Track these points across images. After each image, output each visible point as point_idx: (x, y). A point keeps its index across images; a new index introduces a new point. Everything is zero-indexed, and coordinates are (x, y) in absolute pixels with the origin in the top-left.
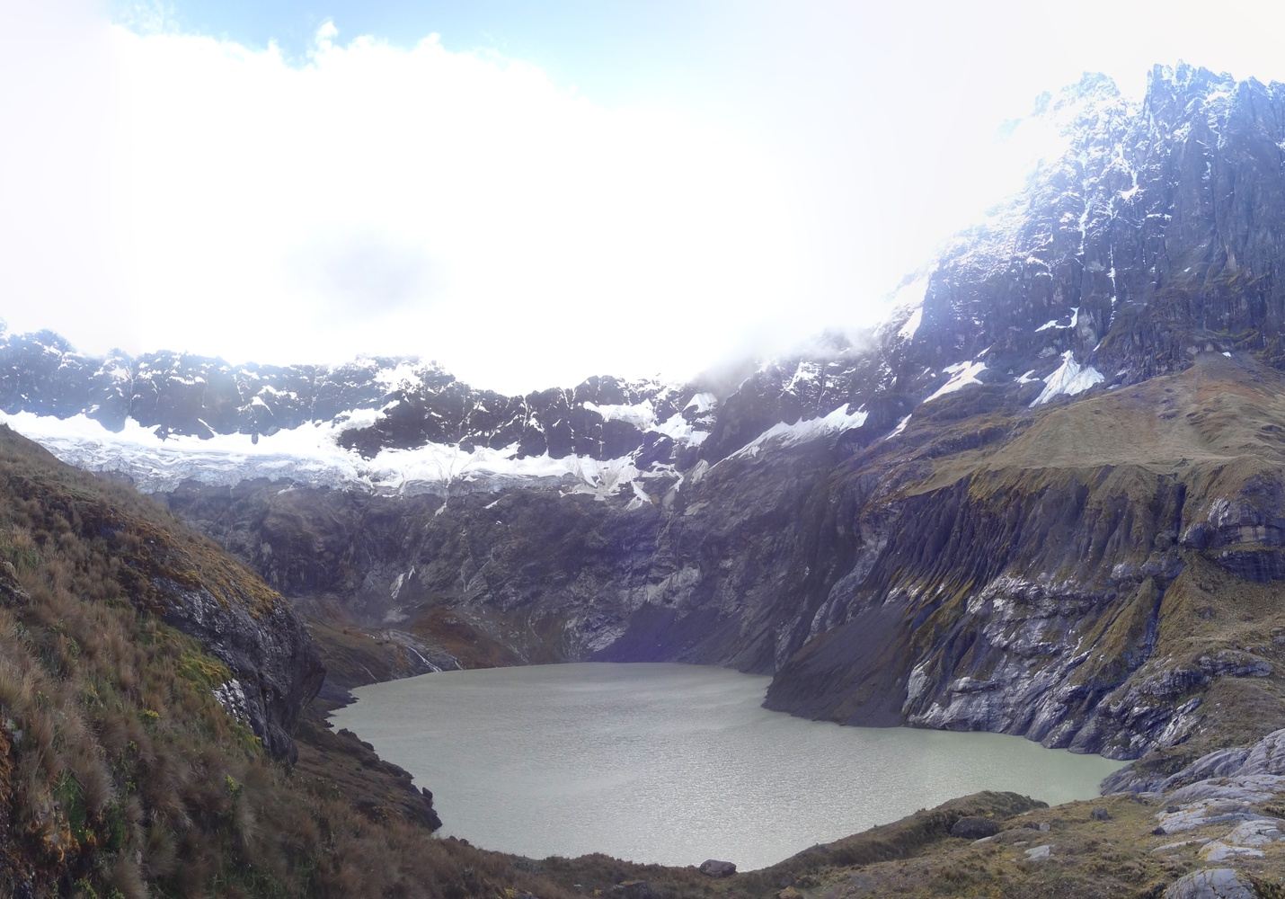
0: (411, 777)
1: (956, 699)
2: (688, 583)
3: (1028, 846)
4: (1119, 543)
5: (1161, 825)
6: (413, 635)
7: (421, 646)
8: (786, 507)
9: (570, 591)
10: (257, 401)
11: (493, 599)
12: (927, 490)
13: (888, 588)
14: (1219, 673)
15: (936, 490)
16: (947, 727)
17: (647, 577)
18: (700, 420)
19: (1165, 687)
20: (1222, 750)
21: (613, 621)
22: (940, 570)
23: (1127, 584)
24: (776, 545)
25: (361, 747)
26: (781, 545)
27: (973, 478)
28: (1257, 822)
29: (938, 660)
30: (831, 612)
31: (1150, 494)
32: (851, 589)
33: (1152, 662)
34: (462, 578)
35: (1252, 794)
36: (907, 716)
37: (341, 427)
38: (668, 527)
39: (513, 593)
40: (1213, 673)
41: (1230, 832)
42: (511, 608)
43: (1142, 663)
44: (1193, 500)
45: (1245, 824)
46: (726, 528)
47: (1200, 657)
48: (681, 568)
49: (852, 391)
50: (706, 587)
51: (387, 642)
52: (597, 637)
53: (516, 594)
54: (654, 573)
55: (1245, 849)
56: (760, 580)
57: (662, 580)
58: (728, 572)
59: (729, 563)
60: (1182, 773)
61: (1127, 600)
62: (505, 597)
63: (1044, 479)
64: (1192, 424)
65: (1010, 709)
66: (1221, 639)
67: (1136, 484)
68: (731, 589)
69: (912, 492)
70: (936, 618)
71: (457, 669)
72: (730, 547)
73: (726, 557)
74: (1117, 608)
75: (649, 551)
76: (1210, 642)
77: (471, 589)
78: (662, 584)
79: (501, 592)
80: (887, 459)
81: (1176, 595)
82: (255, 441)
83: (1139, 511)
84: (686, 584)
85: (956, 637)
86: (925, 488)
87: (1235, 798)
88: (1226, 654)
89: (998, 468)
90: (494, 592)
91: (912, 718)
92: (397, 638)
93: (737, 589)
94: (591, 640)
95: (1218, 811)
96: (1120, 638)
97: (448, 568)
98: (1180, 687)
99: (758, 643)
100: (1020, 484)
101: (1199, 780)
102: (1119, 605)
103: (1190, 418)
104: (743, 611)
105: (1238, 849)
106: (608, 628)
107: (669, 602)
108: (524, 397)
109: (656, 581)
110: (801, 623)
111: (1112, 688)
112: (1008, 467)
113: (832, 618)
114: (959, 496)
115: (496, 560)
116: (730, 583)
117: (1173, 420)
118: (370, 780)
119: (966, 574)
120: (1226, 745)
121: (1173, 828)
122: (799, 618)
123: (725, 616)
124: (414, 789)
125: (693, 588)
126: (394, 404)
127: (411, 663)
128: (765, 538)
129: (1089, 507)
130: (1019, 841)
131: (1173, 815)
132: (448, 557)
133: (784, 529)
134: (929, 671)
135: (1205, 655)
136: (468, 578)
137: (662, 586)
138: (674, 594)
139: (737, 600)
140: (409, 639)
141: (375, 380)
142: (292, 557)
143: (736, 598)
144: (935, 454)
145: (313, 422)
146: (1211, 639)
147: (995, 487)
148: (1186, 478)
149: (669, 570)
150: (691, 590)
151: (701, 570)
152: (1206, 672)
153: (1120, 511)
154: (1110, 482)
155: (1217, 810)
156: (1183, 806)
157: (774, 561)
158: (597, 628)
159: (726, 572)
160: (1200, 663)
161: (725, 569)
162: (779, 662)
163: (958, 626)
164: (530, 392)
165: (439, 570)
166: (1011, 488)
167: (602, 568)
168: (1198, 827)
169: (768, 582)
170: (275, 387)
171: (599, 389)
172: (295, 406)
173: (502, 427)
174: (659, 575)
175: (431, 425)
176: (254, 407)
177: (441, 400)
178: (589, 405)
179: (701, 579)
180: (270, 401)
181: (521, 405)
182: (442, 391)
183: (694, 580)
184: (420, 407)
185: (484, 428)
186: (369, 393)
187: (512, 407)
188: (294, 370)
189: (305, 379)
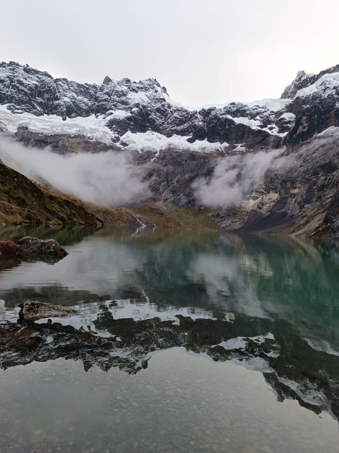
2: (272, 200)
7: (138, 215)
11: (174, 200)
17: (250, 196)
18: (285, 126)
21: (231, 214)
24: (327, 181)
26: (330, 181)
34: (161, 190)
37: (109, 118)
39: (184, 198)
42: (183, 205)
46: (296, 173)
48: (269, 193)
50: (282, 202)
52: (222, 221)
54: (254, 194)
56: (314, 199)
57: (258, 198)
58: (295, 195)
59: (296, 191)
62: (180, 200)
68: (296, 204)
71: (154, 226)
72: (297, 183)
73: (295, 188)
77: (165, 195)
79: (178, 198)
82: (64, 119)
84: (271, 200)
90: (175, 198)
93: (299, 203)
94: (219, 222)
97: (154, 185)
106: (228, 217)
107: (260, 208)
108: (198, 112)
109: (254, 198)
115: (177, 183)
116: (296, 201)
123: (292, 216)
125: (274, 203)
126: (135, 109)
128: (320, 177)
132: (155, 180)
133: (333, 173)
137: (258, 201)
138: (263, 205)
139: (299, 209)
141: (127, 96)
143: (298, 208)
145: (95, 115)
149: (262, 194)
150: (272, 204)
151: (279, 194)
157: (325, 189)
158: (223, 217)
161: (293, 194)
164: (201, 109)
169: (320, 200)
170: (77, 93)
171: (235, 109)
172: (87, 105)
173: (186, 125)
174: (256, 195)
175: (152, 122)
176: (65, 102)
177: (158, 110)
178: (229, 117)
179: (279, 199)
180: (73, 100)
181: (196, 115)
182: (159, 105)
183: (275, 199)
184: (148, 112)
185: (178, 125)
186: (123, 103)
187: (192, 116)
188: (87, 87)
189: (92, 92)
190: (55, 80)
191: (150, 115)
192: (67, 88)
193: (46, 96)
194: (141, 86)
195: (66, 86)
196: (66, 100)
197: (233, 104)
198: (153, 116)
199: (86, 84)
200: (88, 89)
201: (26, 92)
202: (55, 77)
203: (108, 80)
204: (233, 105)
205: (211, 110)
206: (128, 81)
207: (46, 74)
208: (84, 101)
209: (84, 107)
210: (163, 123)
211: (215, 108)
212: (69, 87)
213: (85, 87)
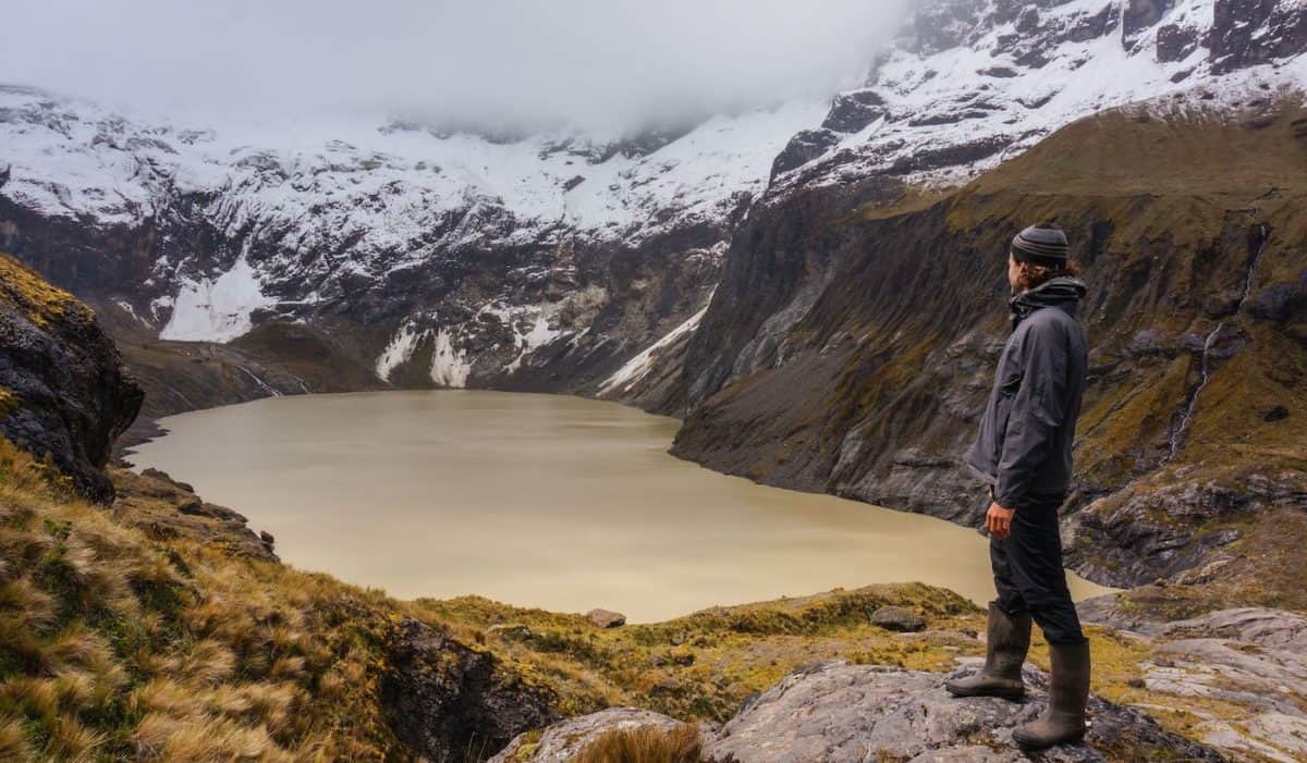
0: (245, 520)
1: (897, 471)
3: (960, 653)
4: (1146, 301)
5: (1143, 677)
6: (243, 351)
7: (255, 365)
8: (717, 221)
11: (350, 309)
12: (893, 214)
13: (831, 331)
14: (1278, 502)
15: (905, 215)
16: (882, 503)
17: (543, 293)
19: (1186, 504)
20: (1262, 609)
22: (897, 316)
23: (1152, 356)
25: (176, 489)
27: (954, 204)
28: (1295, 719)
29: (879, 423)
30: (759, 350)
31: (1209, 236)
32: (786, 327)
33: (1172, 468)
35: (1297, 680)
36: (836, 482)
38: (572, 234)
39: (377, 303)
40: (1268, 499)
41: (1247, 718)
42: (374, 321)
43: (1155, 467)
44: (1279, 248)
45: (1277, 716)
47: (1252, 473)
48: (585, 286)
50: (613, 311)
51: (208, 359)
54: (552, 289)
55: (1268, 748)
57: (561, 298)
58: (641, 295)
59: (641, 285)
60: (1192, 622)
61: (1147, 381)
62: (367, 307)
63: (1051, 209)
64: (1297, 136)
65: (964, 495)
66: (1291, 453)
67: (1189, 222)
68: (643, 316)
69: (873, 215)
70: (884, 372)
71: (303, 392)
72: (644, 266)
73: (640, 277)
74: (1132, 389)
76: (1272, 455)
78: (560, 303)
79: (361, 301)
81: (1226, 382)
83: (1187, 259)
84: (590, 305)
85: (905, 399)
86: (890, 212)
87: (1265, 676)
88: (1296, 477)
89: (989, 192)
90: (352, 301)
91: (842, 486)
92: (222, 354)
93: (649, 315)
95: (1233, 685)
96: (1128, 429)
98: (1209, 509)
99: (670, 381)
100: (1015, 215)
101: (1214, 637)
102: (1135, 385)
103: (1296, 127)
104: (654, 342)
105: (1255, 743)
107: (567, 326)
109: (554, 298)
110: (722, 362)
111: (1106, 493)
112: (1003, 191)
113: (759, 359)
114: (934, 225)
116: (641, 309)
117: (1265, 132)
118: (190, 527)
119: (928, 324)
120: (1268, 603)
121: (1160, 686)
122: (719, 357)
124: (250, 534)
125: (598, 312)
127: (242, 385)
129: (1110, 250)
130: (949, 645)
131: (1162, 669)
134: (868, 436)
135: (1258, 472)
138: (574, 316)
139: (648, 329)
140: (239, 356)
142: (56, 243)
146: (1275, 452)
147: (981, 216)
148: (1273, 216)
149: (570, 286)
150: (595, 313)
152: (1258, 496)
153: (1156, 258)
154: (1147, 218)
155: (1233, 683)
156: (1181, 663)
157: (696, 286)
158: (480, 350)
159: (637, 295)
160: (1248, 482)
161: (637, 291)
162: (692, 404)
163: (911, 386)
166: (1003, 218)
168: (1197, 698)
174: (558, 291)
179: (607, 301)
183: (599, 301)
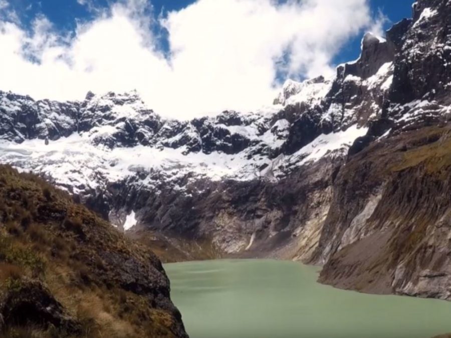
1: (421, 280)
2: (276, 217)
8: (327, 178)
9: (214, 222)
10: (48, 121)
12: (403, 168)
13: (384, 221)
15: (407, 168)
17: (254, 215)
18: (280, 133)
21: (237, 237)
22: (411, 212)
24: (321, 198)
26: (324, 198)
27: (428, 162)
29: (411, 260)
30: (352, 232)
32: (363, 221)
34: (158, 216)
36: (395, 289)
37: (94, 136)
38: (265, 188)
46: (295, 189)
48: (272, 210)
49: (358, 118)
50: (285, 220)
52: (229, 246)
53: (186, 224)
54: (258, 213)
57: (262, 216)
62: (181, 226)
69: (394, 169)
73: (296, 205)
75: (255, 202)
77: (163, 222)
79: (179, 223)
80: (379, 152)
82: (47, 143)
90: (175, 223)
91: (398, 290)
94: (226, 248)
97: (151, 211)
104: (304, 232)
106: (234, 241)
108: (190, 122)
109: (259, 217)
110: (336, 238)
113: (353, 236)
114: (421, 171)
119: (425, 214)
122: (335, 236)
125: (279, 221)
126: (122, 124)
132: (151, 205)
133: (325, 189)
134: (407, 265)
136: (162, 215)
137: (263, 219)
138: (269, 223)
141: (111, 111)
144: (404, 149)
145: (79, 133)
147: (440, 166)
149: (265, 211)
150: (277, 222)
151: (282, 211)
157: (320, 206)
158: (229, 241)
162: (325, 259)
163: (422, 242)
164: (193, 119)
165: (146, 212)
167: (231, 210)
169: (318, 217)
170: (58, 113)
171: (228, 117)
172: (69, 124)
173: (178, 137)
175: (141, 136)
176: (47, 124)
177: (147, 123)
178: (223, 126)
179: (282, 216)
180: (55, 121)
181: (188, 126)
182: (147, 117)
183: (279, 216)
184: (135, 125)
185: (169, 137)
186: (108, 117)
187: (184, 126)
188: (69, 104)
189: (74, 109)
190: (37, 102)
191: (138, 128)
192: (49, 108)
193: (28, 120)
194: (126, 98)
195: (47, 107)
196: (47, 122)
197: (226, 112)
198: (141, 129)
199: (68, 102)
200: (70, 106)
201: (8, 120)
202: (36, 100)
203: (90, 95)
204: (226, 114)
205: (204, 119)
206: (112, 94)
207: (28, 98)
208: (66, 120)
209: (66, 127)
210: (153, 136)
211: (208, 117)
212: (50, 108)
213: (67, 105)
